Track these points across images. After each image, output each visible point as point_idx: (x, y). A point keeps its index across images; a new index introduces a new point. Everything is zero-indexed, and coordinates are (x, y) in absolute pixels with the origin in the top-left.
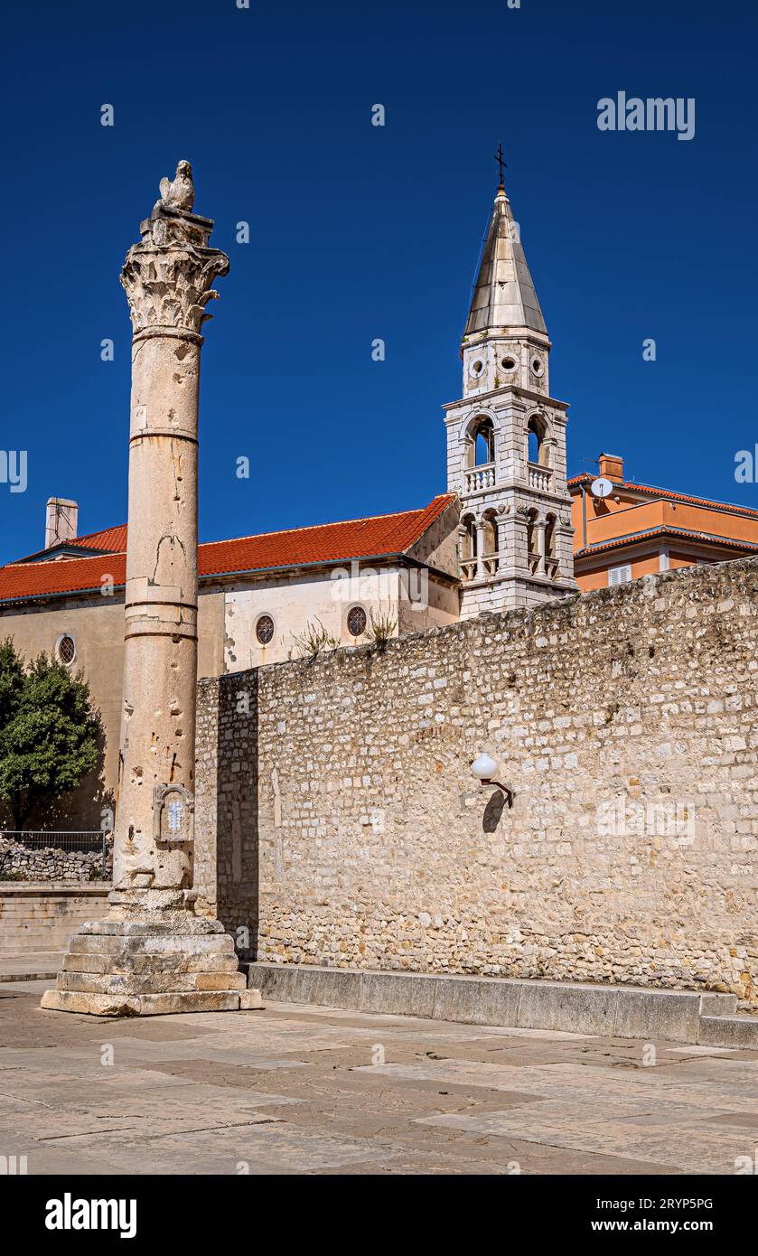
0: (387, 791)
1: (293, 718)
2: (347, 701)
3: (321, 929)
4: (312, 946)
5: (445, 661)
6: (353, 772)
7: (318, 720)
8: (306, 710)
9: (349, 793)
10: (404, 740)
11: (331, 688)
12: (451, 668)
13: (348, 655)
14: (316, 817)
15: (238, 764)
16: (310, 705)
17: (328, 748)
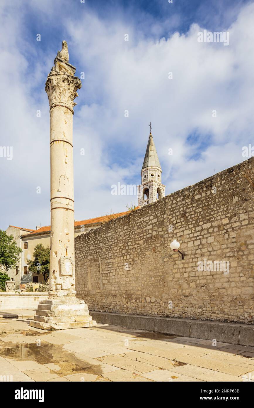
0: (135, 259)
1: (105, 241)
2: (121, 233)
3: (114, 302)
4: (111, 307)
5: (157, 213)
6: (124, 255)
7: (112, 240)
8: (109, 238)
9: (122, 261)
10: (141, 242)
11: (116, 230)
12: (159, 214)
13: (122, 218)
14: (112, 270)
15: (89, 257)
16: (110, 236)
17: (115, 248)
